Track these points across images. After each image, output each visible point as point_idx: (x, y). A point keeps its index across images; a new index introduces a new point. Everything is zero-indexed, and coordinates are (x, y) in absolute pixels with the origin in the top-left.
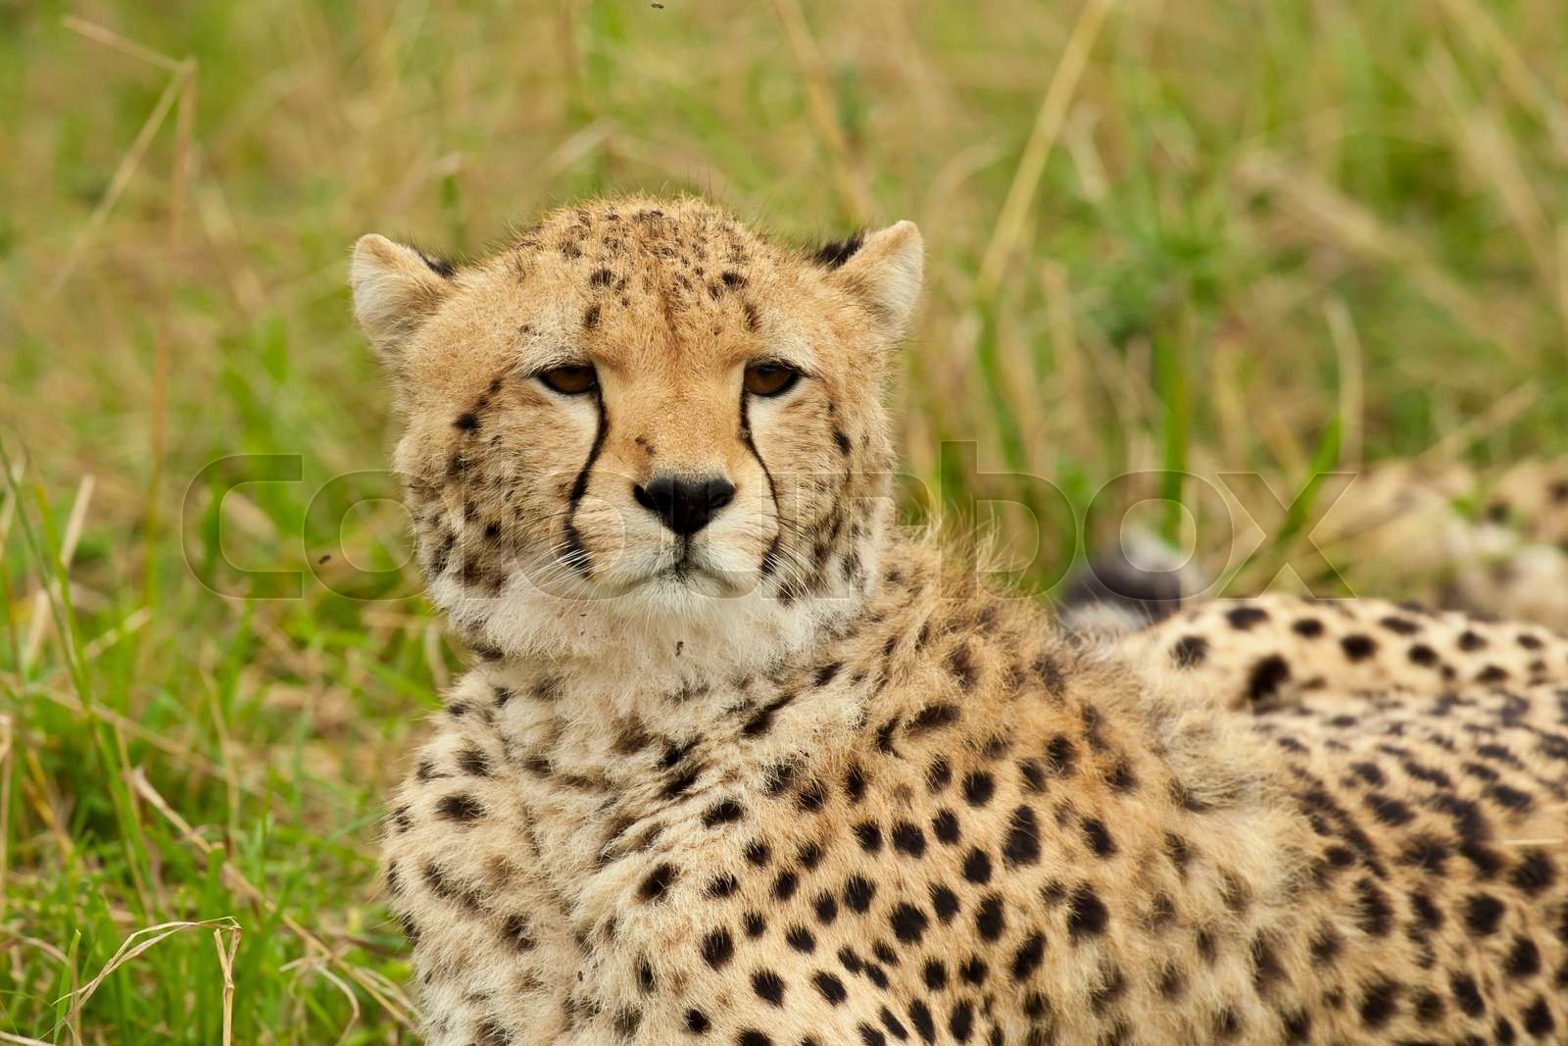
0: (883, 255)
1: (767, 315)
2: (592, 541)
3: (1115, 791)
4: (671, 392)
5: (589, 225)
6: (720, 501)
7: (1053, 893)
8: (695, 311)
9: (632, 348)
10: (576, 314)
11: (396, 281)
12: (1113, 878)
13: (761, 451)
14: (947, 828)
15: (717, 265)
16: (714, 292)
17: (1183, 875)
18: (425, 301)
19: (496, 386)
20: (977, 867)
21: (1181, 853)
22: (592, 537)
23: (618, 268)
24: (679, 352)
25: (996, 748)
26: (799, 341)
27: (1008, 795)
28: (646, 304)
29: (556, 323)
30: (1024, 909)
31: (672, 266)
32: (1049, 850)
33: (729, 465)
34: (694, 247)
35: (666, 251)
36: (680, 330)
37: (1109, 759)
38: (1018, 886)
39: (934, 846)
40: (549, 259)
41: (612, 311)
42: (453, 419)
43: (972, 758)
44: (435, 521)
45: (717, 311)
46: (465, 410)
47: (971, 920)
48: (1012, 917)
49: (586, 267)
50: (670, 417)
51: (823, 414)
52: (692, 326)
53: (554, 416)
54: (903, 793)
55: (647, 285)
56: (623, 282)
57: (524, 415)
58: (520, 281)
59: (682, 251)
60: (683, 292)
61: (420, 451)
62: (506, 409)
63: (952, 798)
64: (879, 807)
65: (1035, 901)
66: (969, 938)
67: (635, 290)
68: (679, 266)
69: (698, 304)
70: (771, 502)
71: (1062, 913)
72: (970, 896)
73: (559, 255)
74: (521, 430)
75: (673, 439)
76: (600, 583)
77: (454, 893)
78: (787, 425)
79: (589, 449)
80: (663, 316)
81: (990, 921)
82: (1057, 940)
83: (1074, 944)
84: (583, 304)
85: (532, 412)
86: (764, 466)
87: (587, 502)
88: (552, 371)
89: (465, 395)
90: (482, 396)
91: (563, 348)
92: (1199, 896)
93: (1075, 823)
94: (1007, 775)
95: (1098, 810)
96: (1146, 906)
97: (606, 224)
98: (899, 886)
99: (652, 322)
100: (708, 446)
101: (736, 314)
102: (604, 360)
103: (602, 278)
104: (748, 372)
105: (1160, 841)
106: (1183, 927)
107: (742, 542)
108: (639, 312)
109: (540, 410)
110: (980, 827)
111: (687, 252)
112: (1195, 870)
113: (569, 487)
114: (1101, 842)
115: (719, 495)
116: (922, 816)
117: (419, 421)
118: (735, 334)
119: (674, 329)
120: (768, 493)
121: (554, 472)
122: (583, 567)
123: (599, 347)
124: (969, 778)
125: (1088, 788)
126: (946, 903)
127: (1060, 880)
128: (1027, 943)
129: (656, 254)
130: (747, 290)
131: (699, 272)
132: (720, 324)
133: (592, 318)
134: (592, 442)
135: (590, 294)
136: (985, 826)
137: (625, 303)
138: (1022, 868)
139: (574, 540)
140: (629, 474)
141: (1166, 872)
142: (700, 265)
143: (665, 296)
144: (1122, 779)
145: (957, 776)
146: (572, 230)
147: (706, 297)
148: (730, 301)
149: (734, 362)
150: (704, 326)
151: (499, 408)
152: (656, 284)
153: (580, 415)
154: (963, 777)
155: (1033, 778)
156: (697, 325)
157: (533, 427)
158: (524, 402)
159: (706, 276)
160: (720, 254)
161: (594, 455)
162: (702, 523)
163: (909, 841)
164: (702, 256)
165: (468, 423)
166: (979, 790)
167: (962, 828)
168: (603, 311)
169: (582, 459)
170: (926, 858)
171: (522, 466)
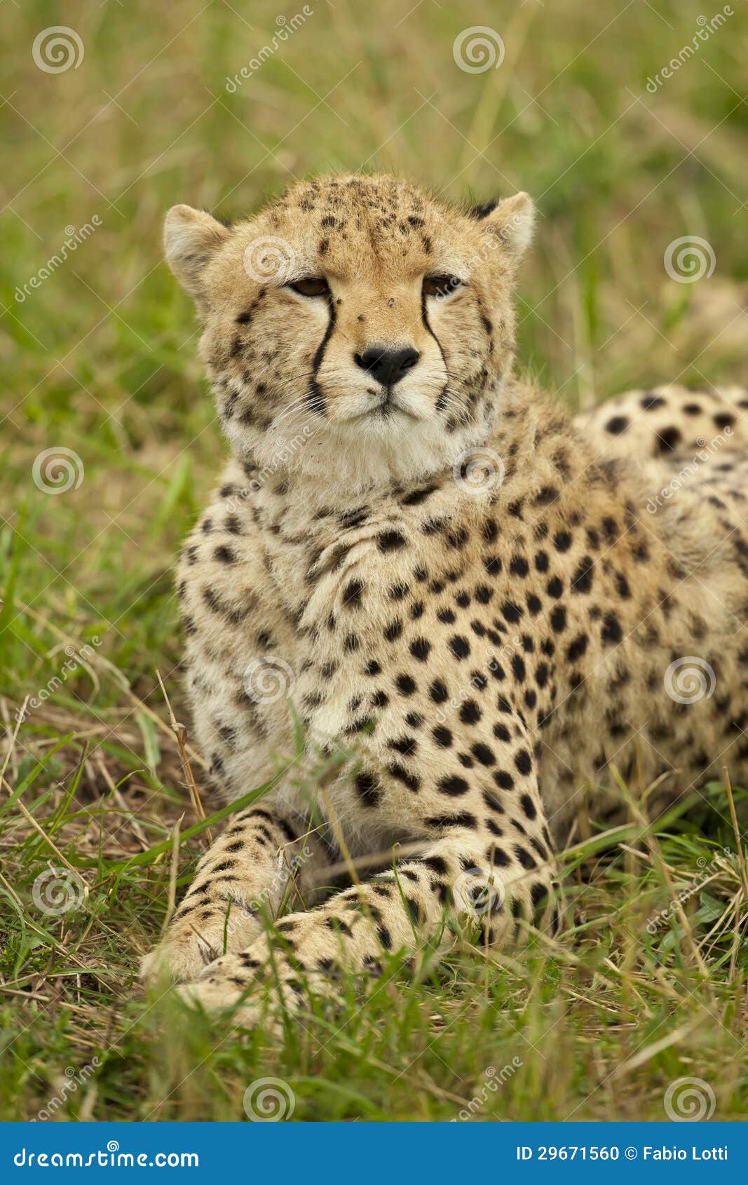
0: (513, 210)
1: (437, 244)
2: (328, 391)
3: (636, 560)
4: (376, 293)
5: (319, 190)
6: (410, 363)
7: (594, 613)
8: (391, 241)
9: (351, 266)
10: (314, 245)
11: (196, 230)
12: (627, 610)
13: (434, 331)
14: (542, 562)
15: (404, 212)
16: (403, 228)
17: (667, 616)
18: (214, 241)
19: (262, 294)
20: (555, 588)
21: (667, 604)
22: (328, 388)
23: (339, 215)
24: (381, 268)
25: (575, 519)
26: (459, 261)
27: (579, 549)
28: (359, 237)
29: (300, 251)
30: (577, 618)
31: (376, 214)
32: (597, 586)
33: (416, 340)
34: (390, 201)
35: (371, 204)
36: (381, 253)
37: (636, 540)
38: (577, 605)
39: (533, 572)
40: (293, 212)
41: (337, 243)
42: (235, 317)
43: (561, 522)
44: (225, 383)
45: (404, 241)
46: (243, 311)
47: (548, 618)
48: (570, 621)
49: (318, 215)
50: (376, 309)
51: (474, 305)
52: (388, 250)
53: (302, 310)
54: (520, 540)
55: (358, 224)
56: (343, 224)
57: (282, 311)
58: (277, 226)
59: (381, 204)
60: (384, 229)
61: (214, 339)
62: (270, 307)
63: (548, 546)
64: (504, 549)
65: (584, 615)
66: (546, 626)
67: (350, 229)
68: (380, 213)
69: (393, 236)
70: (442, 363)
71: (598, 626)
72: (548, 604)
73: (300, 210)
74: (280, 320)
75: (379, 323)
76: (332, 418)
77: (224, 611)
78: (450, 312)
79: (324, 331)
80: (371, 244)
81: (558, 620)
82: (595, 642)
83: (604, 646)
84: (318, 238)
85: (287, 308)
86: (436, 340)
87: (324, 366)
88: (297, 282)
89: (243, 302)
90: (253, 301)
91: (304, 268)
92: (675, 628)
93: (612, 574)
94: (579, 535)
95: (624, 569)
96: (643, 631)
97: (329, 189)
98: (507, 593)
99: (363, 249)
100: (401, 327)
101: (417, 243)
102: (333, 274)
103: (328, 222)
104: (425, 281)
105: (655, 594)
106: (663, 647)
107: (424, 389)
108: (354, 243)
109: (292, 307)
110: (561, 565)
111: (385, 204)
112: (675, 614)
113: (312, 357)
114: (624, 590)
115: (409, 359)
116: (529, 553)
117: (212, 321)
118: (416, 255)
119: (377, 252)
120: (440, 356)
121: (301, 346)
122: (320, 408)
123: (329, 265)
124: (558, 534)
125: (620, 554)
126: (534, 605)
127: (599, 606)
128: (577, 639)
129: (364, 206)
130: (424, 227)
131: (394, 217)
132: (407, 249)
133: (324, 247)
134: (326, 327)
135: (322, 232)
136: (564, 564)
137: (345, 237)
138: (580, 595)
139: (316, 390)
140: (350, 347)
141: (657, 613)
142: (394, 212)
143: (371, 232)
144: (641, 553)
145: (552, 532)
146: (307, 194)
147: (398, 232)
148: (413, 234)
149: (415, 274)
150: (396, 251)
151: (265, 306)
152: (364, 224)
153: (318, 310)
154: (555, 533)
155: (593, 539)
156: (392, 250)
157: (287, 318)
158: (281, 302)
159: (398, 219)
160: (407, 205)
161: (328, 336)
162: (398, 378)
163: (519, 567)
164: (395, 207)
165: (244, 319)
166: (563, 542)
167: (551, 564)
168: (331, 242)
169: (321, 338)
170: (528, 578)
171: (280, 345)
